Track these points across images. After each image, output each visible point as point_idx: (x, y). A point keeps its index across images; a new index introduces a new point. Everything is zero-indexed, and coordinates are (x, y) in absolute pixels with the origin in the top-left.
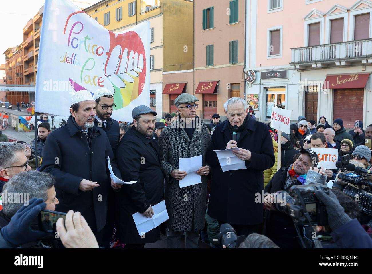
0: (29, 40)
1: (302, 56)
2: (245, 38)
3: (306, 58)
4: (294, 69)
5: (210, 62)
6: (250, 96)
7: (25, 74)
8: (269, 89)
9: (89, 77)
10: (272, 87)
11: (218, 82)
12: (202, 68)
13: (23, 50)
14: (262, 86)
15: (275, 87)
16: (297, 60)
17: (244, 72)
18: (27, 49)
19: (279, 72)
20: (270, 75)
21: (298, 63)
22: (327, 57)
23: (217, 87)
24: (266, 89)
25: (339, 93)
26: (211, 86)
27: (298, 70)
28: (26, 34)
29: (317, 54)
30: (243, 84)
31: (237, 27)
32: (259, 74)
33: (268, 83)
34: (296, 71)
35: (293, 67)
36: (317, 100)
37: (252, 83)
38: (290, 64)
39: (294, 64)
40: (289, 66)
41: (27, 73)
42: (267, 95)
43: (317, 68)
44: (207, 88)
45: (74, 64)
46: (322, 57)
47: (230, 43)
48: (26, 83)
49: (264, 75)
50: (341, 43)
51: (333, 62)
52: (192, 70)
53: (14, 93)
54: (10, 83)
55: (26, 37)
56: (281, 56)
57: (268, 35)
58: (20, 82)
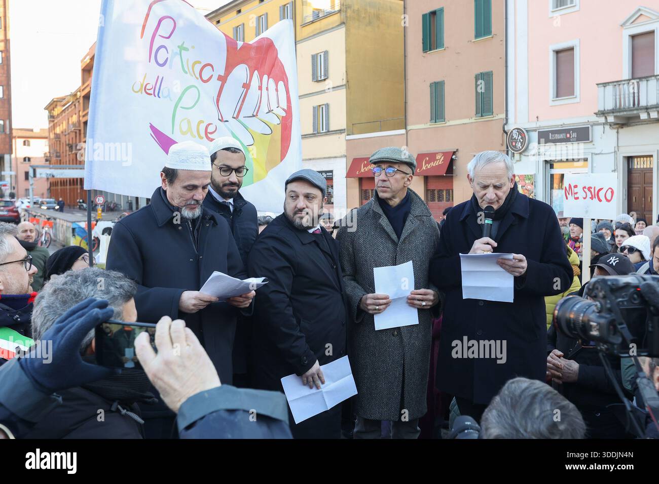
0: (91, 82)
1: (620, 99)
2: (506, 67)
3: (628, 102)
4: (604, 124)
5: (437, 113)
8: (555, 165)
9: (189, 122)
10: (561, 161)
11: (454, 153)
12: (422, 126)
13: (81, 101)
16: (610, 106)
17: (505, 132)
18: (89, 98)
19: (574, 130)
20: (557, 136)
21: (612, 111)
23: (452, 162)
24: (550, 164)
26: (440, 160)
27: (611, 125)
28: (88, 70)
29: (649, 94)
31: (491, 44)
32: (535, 136)
34: (607, 127)
35: (602, 120)
36: (652, 184)
37: (520, 154)
39: (603, 113)
40: (595, 119)
42: (552, 176)
43: (650, 121)
44: (432, 164)
45: (159, 97)
47: (476, 77)
49: (546, 136)
52: (403, 131)
53: (63, 182)
54: (56, 163)
55: (86, 74)
56: (577, 100)
57: (551, 58)
58: (76, 161)
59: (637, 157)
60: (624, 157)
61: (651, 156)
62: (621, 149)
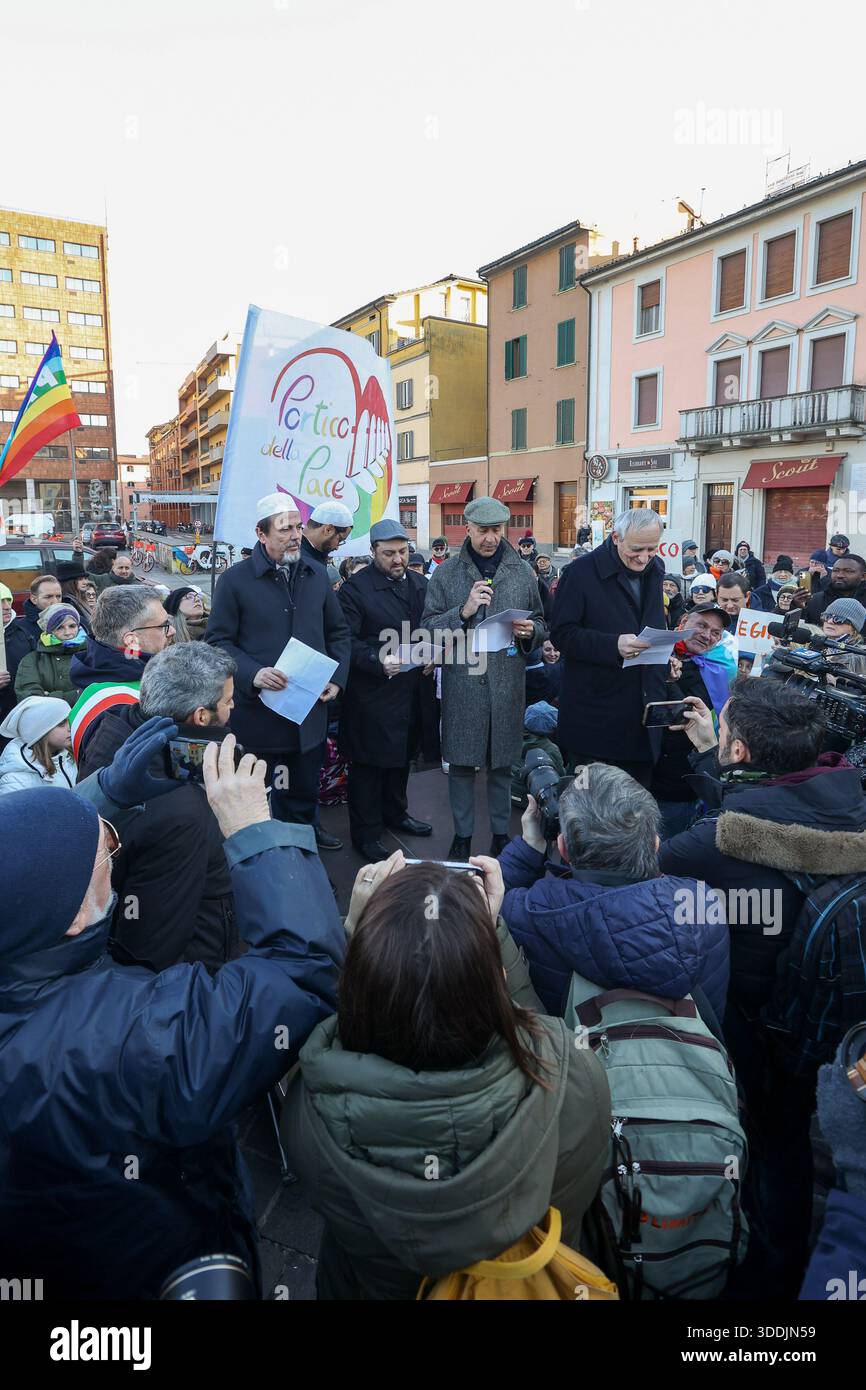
0: (189, 410)
1: (703, 426)
2: (589, 394)
3: (710, 430)
4: (685, 452)
5: (519, 441)
6: (596, 505)
7: (183, 472)
8: (635, 492)
10: (640, 488)
11: (535, 480)
12: (503, 453)
13: (179, 429)
14: (621, 486)
15: (647, 487)
16: (692, 433)
17: (585, 458)
18: (186, 426)
19: (655, 457)
20: (637, 464)
21: (694, 439)
22: (754, 425)
23: (532, 489)
24: (629, 491)
25: (776, 497)
26: (521, 487)
27: (692, 452)
28: (184, 400)
29: (733, 421)
30: (583, 482)
31: (574, 372)
32: (615, 463)
33: (633, 479)
34: (688, 455)
35: (684, 447)
36: (732, 511)
37: (601, 480)
38: (677, 441)
39: (684, 441)
40: (676, 446)
41: (187, 470)
42: (631, 503)
43: (733, 449)
44: (514, 491)
46: (744, 425)
47: (558, 405)
48: (185, 487)
49: (625, 465)
50: (783, 397)
51: (765, 434)
52: (485, 458)
53: (164, 506)
54: (157, 488)
55: (184, 404)
56: (659, 427)
57: (633, 385)
58: (176, 487)
59: (718, 484)
60: (704, 484)
61: (732, 484)
62: (701, 476)
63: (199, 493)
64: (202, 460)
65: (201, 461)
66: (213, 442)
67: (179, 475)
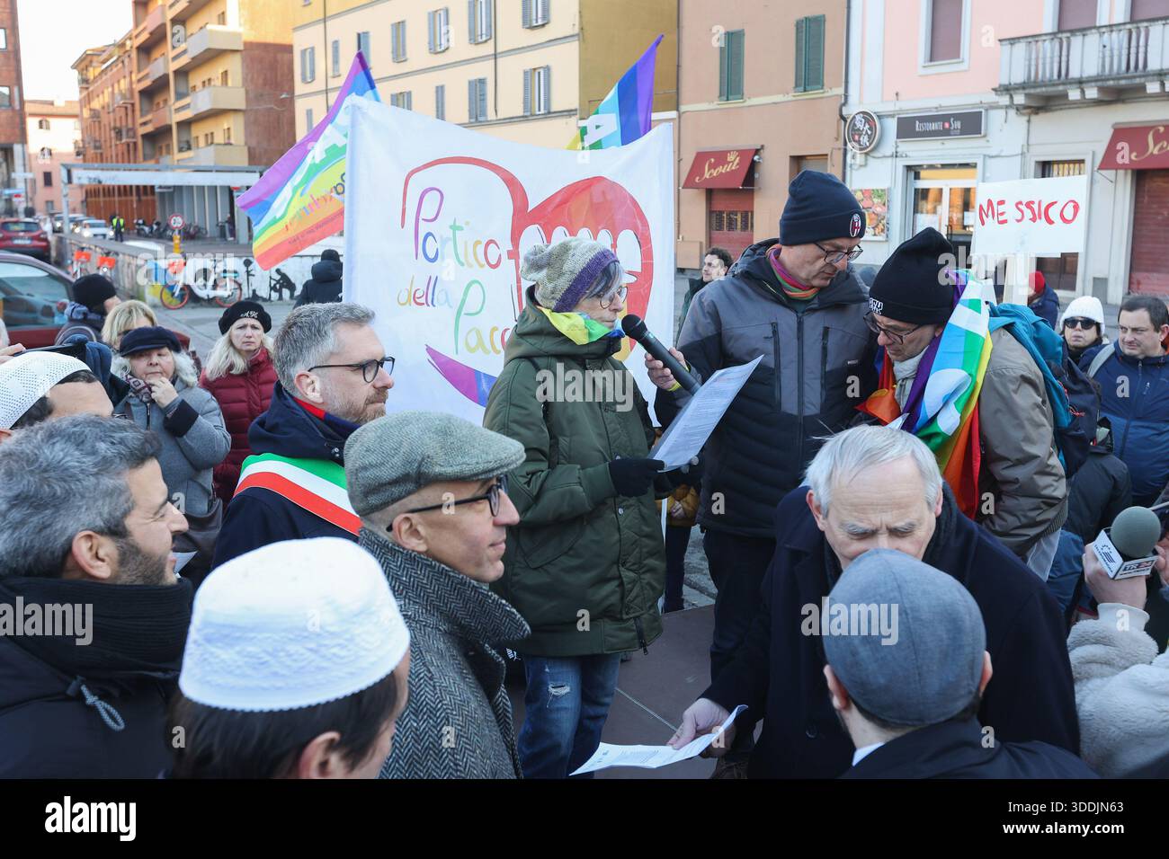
0: (151, 22)
1: (1037, 65)
2: (848, 8)
3: (1049, 71)
4: (1007, 107)
5: (731, 85)
7: (142, 130)
8: (923, 173)
10: (931, 167)
11: (757, 152)
12: (705, 106)
13: (134, 55)
14: (901, 163)
15: (944, 166)
16: (1019, 77)
17: (843, 118)
18: (147, 50)
19: (957, 117)
20: (928, 127)
21: (1023, 86)
22: (1119, 65)
23: (753, 166)
24: (914, 171)
25: (1153, 184)
26: (734, 163)
27: (1018, 109)
28: (142, 3)
29: (1086, 58)
30: (838, 156)
32: (892, 125)
33: (919, 151)
34: (1012, 112)
35: (1005, 100)
37: (867, 154)
38: (995, 90)
39: (1007, 89)
40: (993, 98)
41: (149, 128)
43: (1085, 103)
44: (722, 170)
46: (1103, 65)
47: (798, 25)
48: (145, 159)
49: (908, 128)
50: (1167, 19)
51: (1137, 81)
52: (673, 114)
53: (109, 191)
54: (94, 160)
56: (965, 66)
58: (129, 156)
59: (1058, 162)
60: (1037, 162)
61: (1082, 161)
62: (1031, 149)
63: (172, 168)
64: (177, 110)
65: (174, 111)
66: (196, 79)
67: (134, 136)
